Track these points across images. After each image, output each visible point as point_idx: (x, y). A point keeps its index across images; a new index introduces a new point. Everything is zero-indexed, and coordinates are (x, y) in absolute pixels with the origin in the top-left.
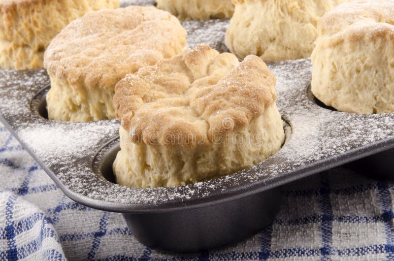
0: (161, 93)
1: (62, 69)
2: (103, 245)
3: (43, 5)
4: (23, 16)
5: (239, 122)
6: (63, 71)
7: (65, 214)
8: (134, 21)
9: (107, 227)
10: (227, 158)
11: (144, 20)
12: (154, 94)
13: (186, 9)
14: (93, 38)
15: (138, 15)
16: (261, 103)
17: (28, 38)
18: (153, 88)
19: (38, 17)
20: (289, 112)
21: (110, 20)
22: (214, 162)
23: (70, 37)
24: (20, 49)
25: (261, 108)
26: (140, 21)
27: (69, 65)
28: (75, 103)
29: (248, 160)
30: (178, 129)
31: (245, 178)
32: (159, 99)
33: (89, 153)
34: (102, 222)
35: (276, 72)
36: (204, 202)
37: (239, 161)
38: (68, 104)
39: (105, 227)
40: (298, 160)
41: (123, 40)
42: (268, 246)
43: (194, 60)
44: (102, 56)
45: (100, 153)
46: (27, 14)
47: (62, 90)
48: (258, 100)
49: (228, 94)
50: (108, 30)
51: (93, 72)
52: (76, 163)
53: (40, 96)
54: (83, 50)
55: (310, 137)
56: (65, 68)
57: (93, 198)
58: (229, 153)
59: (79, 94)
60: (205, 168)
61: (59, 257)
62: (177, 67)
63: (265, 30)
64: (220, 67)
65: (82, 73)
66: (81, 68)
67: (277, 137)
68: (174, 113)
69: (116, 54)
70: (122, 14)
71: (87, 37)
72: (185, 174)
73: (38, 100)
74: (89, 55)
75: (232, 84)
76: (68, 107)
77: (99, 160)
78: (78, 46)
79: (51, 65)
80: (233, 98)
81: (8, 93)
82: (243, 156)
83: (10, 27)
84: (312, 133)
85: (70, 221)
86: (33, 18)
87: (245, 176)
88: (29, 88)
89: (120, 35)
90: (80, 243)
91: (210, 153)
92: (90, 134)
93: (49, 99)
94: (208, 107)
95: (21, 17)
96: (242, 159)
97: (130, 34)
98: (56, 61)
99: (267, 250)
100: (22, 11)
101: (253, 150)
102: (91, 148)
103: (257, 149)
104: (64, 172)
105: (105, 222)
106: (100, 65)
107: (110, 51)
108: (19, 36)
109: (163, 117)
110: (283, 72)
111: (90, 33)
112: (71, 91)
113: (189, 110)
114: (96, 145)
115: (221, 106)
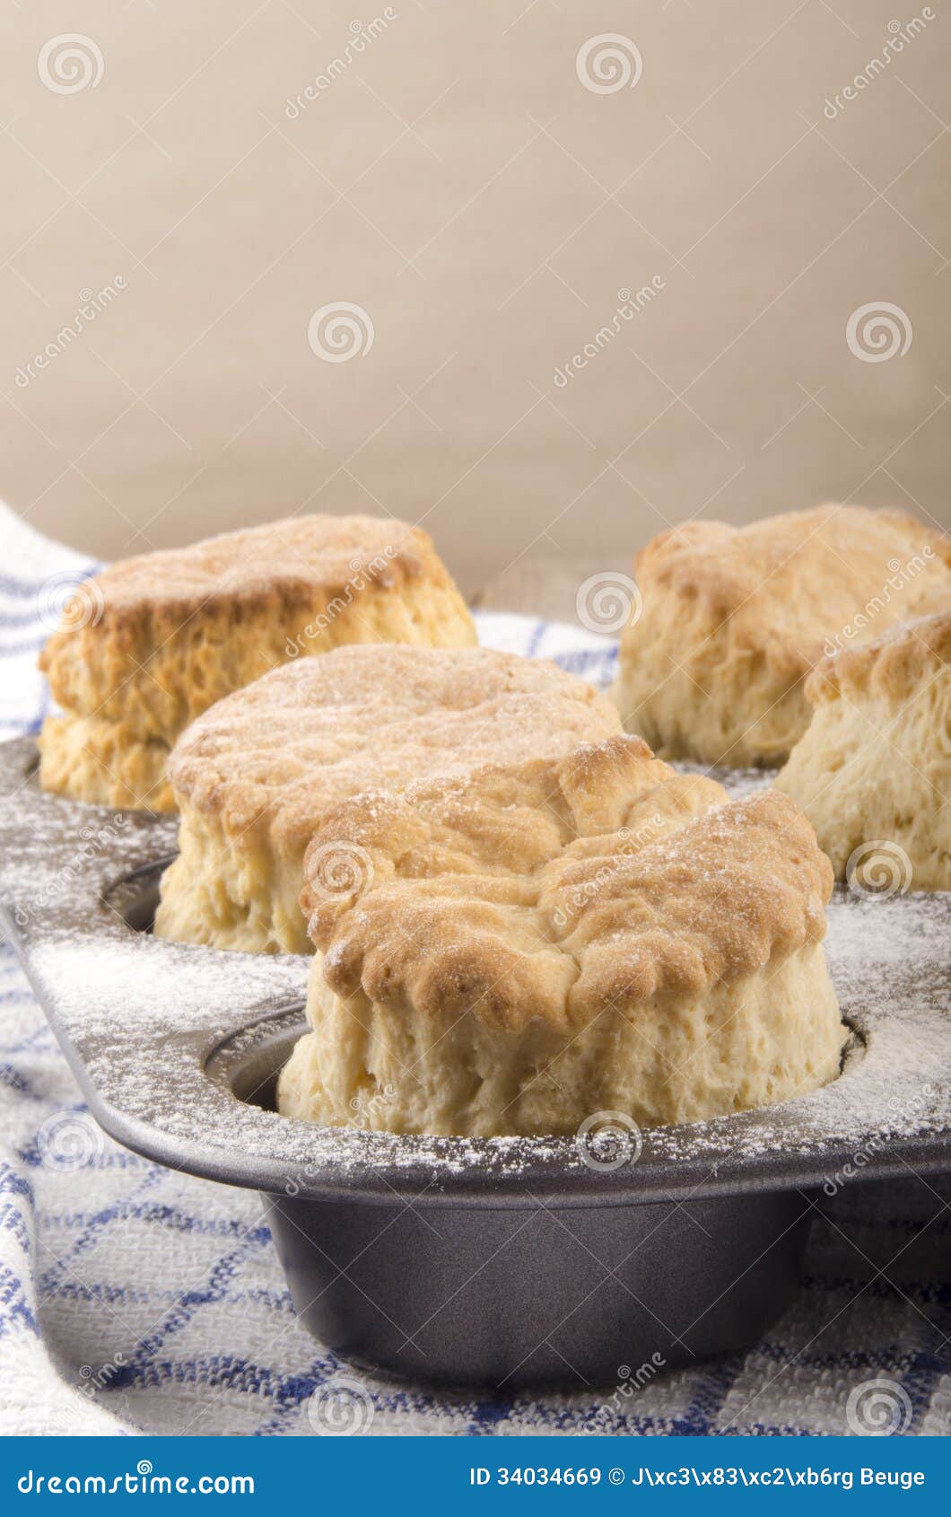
0: (460, 857)
1: (211, 783)
2: (197, 1328)
3: (230, 624)
4: (166, 651)
5: (677, 978)
6: (213, 788)
7: (120, 1232)
8: (477, 686)
9: (233, 1283)
10: (620, 1089)
11: (508, 690)
12: (435, 855)
13: (686, 728)
14: (336, 714)
15: (493, 672)
16: (761, 935)
17: (167, 720)
18: (438, 839)
19: (208, 657)
20: (876, 1010)
21: (405, 675)
22: (576, 1095)
23: (268, 701)
24: (136, 750)
25: (761, 950)
26: (493, 690)
27: (235, 774)
28: (234, 900)
29: (691, 1112)
30: (473, 961)
31: (656, 1147)
32: (446, 873)
33: (213, 1025)
34: (223, 1269)
35: (890, 913)
36: (504, 1193)
37: (660, 1111)
38: (212, 899)
39: (226, 1282)
40: (844, 1127)
41: (424, 734)
42: (712, 1410)
43: (590, 777)
44: (345, 763)
45: (251, 1031)
46: (179, 642)
47: (203, 852)
48: (754, 919)
49: (662, 887)
50: (390, 701)
51: (303, 803)
52: (160, 1043)
53: (147, 878)
54: (296, 740)
55: (911, 1078)
56: (223, 780)
57: (166, 1129)
58: (631, 1075)
59: (248, 867)
60: (542, 1109)
61: (10, 1284)
62: (532, 790)
63: (884, 787)
64: (668, 812)
65: (268, 803)
66: (269, 788)
67: (809, 1067)
68: (476, 917)
69: (389, 763)
70: (448, 663)
71: (320, 711)
72: (478, 1119)
73: (137, 887)
74: (307, 758)
75: (683, 858)
76: (210, 909)
77: (237, 1049)
78: (283, 728)
79: (185, 768)
80: (672, 902)
81: (53, 855)
82: (674, 1096)
83: (120, 674)
84: (924, 1070)
85: (126, 1251)
86: (193, 660)
87: (660, 1142)
88: (122, 852)
89: (422, 719)
90: (129, 1313)
91: (566, 1062)
92: (242, 980)
93: (166, 887)
94: (590, 916)
95: (160, 652)
96: (671, 1106)
97: (451, 721)
98: (202, 759)
99: (702, 1420)
100: (166, 633)
101: (713, 1083)
102: (227, 1014)
103: (727, 1084)
104: (114, 1056)
105: (231, 1269)
106: (329, 787)
107: (375, 756)
108: (142, 708)
109: (437, 919)
110: (909, 916)
111: (333, 702)
112: (227, 857)
113: (531, 918)
114: (246, 1009)
115: (629, 918)
